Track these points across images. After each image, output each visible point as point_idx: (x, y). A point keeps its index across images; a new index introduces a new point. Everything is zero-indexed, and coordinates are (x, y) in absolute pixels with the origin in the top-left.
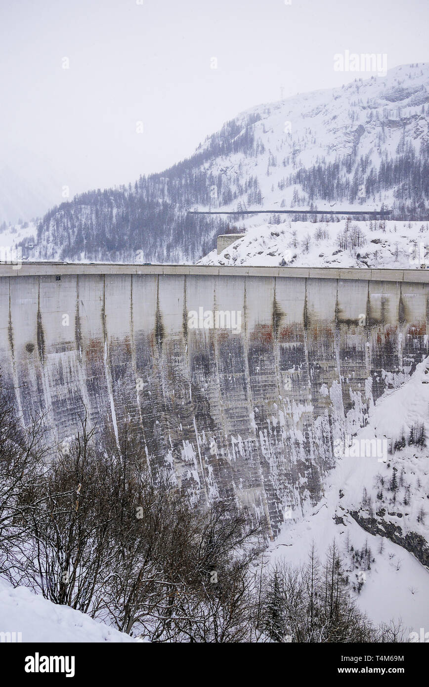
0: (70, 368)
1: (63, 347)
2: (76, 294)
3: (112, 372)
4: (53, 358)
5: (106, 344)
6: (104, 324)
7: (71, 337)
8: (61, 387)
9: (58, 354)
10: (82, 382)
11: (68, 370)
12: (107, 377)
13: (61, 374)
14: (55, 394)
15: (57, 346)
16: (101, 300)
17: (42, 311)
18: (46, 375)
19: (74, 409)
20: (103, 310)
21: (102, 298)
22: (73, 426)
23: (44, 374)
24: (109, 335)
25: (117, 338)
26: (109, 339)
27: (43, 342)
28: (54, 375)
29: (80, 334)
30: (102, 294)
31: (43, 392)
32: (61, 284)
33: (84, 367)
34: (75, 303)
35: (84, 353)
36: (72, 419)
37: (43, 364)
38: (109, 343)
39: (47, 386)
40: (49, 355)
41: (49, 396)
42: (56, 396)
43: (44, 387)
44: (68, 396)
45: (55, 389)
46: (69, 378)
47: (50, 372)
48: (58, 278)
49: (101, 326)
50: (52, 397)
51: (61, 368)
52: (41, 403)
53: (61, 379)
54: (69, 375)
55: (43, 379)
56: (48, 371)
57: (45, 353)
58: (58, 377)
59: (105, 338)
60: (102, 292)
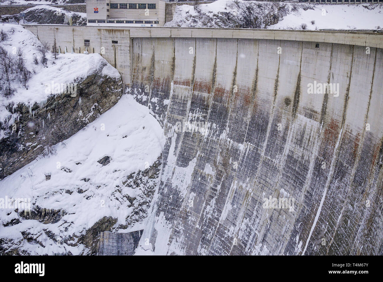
0: (310, 137)
1: (311, 114)
2: (329, 64)
3: (336, 166)
4: (302, 119)
5: (341, 131)
6: (345, 107)
7: (318, 108)
8: (299, 148)
9: (305, 118)
10: (313, 157)
11: (308, 138)
12: (331, 169)
13: (302, 137)
14: (293, 149)
15: (307, 111)
16: (348, 77)
17: (302, 74)
18: (292, 131)
19: (300, 174)
20: (348, 90)
21: (349, 75)
22: (292, 187)
23: (291, 128)
24: (346, 122)
25: (351, 131)
26: (345, 126)
27: (298, 101)
28: (297, 135)
29: (326, 108)
30: (349, 70)
31: (285, 142)
32: (319, 51)
33: (319, 144)
34: (327, 74)
35: (324, 129)
36: (295, 181)
37: (293, 120)
38: (344, 131)
39: (290, 139)
40: (299, 115)
41: (288, 148)
42: (293, 152)
43: (287, 139)
44: (300, 159)
45: (294, 146)
46: (306, 145)
47: (295, 129)
48: (317, 45)
49: (343, 109)
50: (290, 150)
51: (304, 132)
52: (281, 149)
53: (301, 141)
54: (307, 142)
55: (289, 131)
56: (295, 127)
57: (297, 112)
58: (299, 137)
59: (342, 124)
60: (350, 67)
